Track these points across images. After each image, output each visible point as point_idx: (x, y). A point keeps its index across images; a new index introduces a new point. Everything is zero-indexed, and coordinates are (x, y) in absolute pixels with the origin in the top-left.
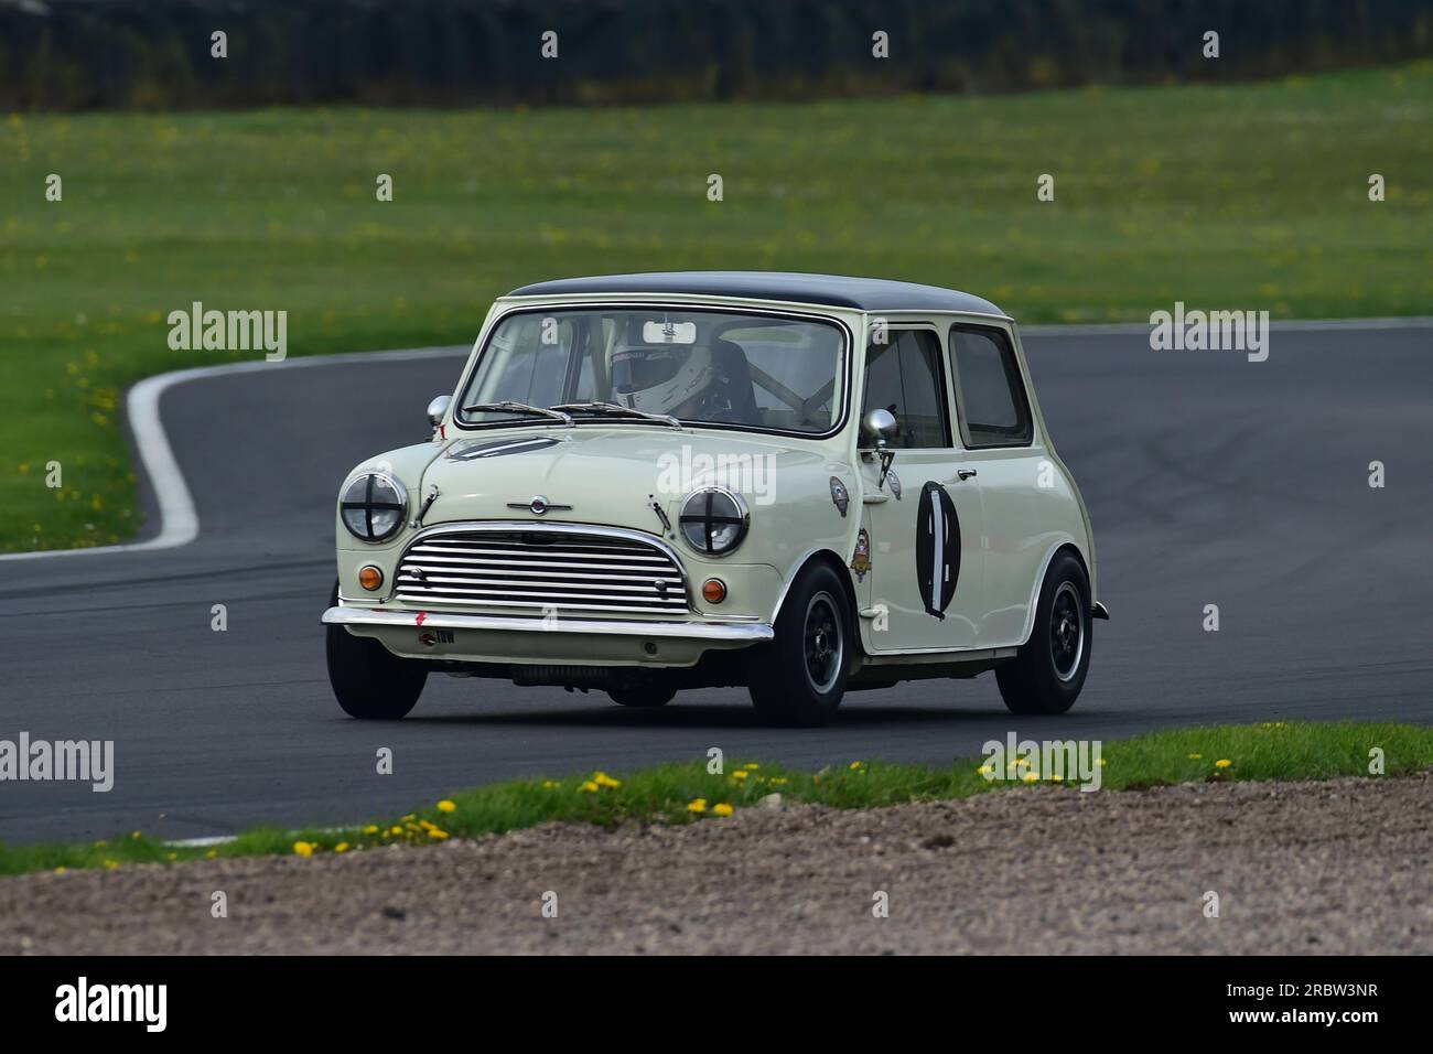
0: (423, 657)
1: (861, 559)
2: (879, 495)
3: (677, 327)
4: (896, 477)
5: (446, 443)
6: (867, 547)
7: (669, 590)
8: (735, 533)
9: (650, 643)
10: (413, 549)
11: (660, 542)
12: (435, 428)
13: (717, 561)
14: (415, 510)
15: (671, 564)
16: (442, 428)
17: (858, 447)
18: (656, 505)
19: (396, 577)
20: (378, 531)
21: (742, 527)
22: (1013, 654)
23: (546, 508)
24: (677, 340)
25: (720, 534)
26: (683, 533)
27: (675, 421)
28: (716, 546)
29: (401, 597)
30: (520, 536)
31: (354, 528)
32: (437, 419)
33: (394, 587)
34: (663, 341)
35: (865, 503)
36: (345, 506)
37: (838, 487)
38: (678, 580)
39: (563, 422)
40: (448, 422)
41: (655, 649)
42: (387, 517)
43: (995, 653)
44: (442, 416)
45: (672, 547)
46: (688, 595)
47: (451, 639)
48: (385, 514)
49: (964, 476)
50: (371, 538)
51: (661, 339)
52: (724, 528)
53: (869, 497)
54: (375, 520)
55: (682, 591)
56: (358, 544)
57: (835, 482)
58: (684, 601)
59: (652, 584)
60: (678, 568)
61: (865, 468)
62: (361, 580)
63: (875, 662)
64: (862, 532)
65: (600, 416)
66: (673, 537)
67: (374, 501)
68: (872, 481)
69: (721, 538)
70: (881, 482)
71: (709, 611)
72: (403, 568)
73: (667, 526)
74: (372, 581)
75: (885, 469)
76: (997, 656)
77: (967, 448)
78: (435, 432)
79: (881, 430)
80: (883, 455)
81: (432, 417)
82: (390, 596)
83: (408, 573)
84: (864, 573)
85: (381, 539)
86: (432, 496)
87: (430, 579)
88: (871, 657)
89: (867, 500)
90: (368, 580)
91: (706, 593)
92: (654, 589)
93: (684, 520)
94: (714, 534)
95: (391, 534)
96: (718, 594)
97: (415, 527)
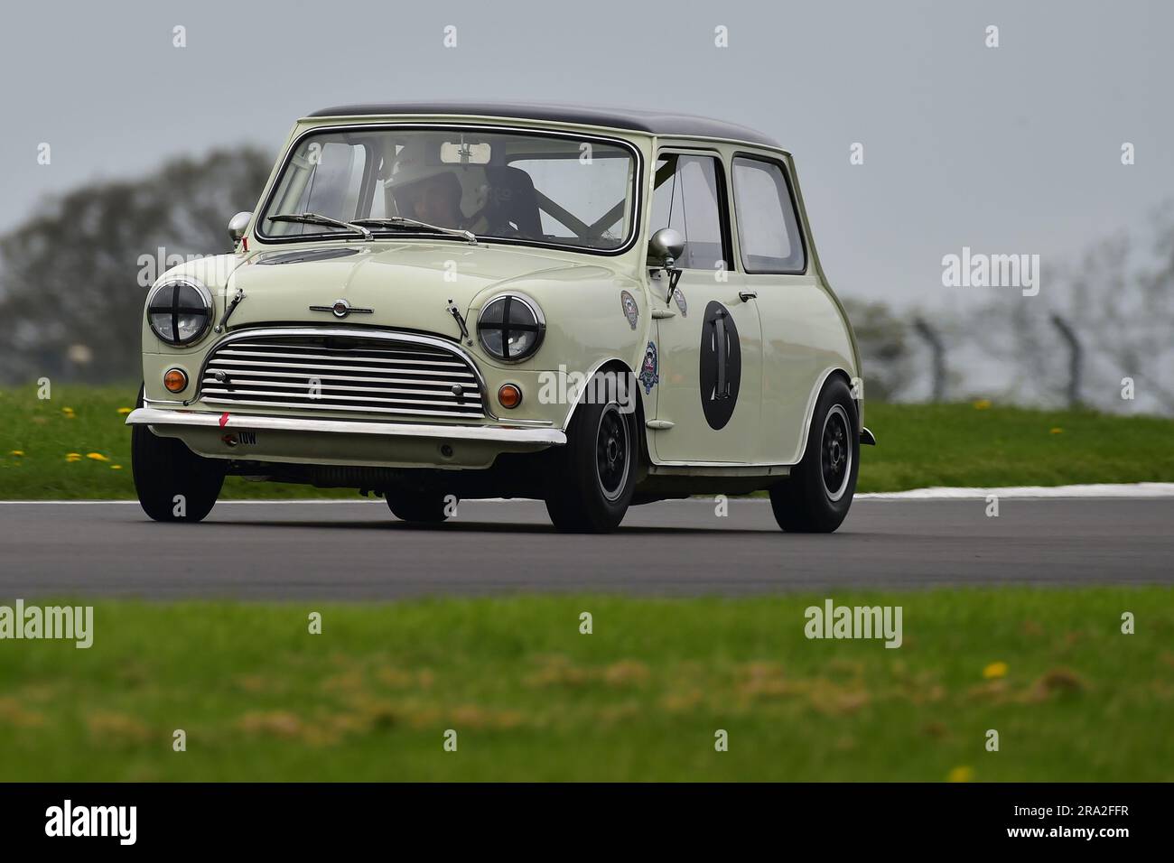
0: (225, 457)
1: (648, 371)
2: (666, 311)
3: (473, 148)
4: (682, 295)
5: (248, 254)
6: (655, 361)
7: (466, 395)
8: (531, 341)
9: (446, 445)
10: (218, 352)
11: (458, 347)
12: (236, 243)
13: (513, 367)
14: (220, 314)
15: (468, 369)
16: (245, 241)
17: (647, 265)
18: (455, 310)
19: (199, 380)
20: (183, 335)
21: (537, 334)
22: (786, 472)
23: (349, 312)
24: (472, 160)
25: (516, 341)
26: (480, 340)
27: (472, 236)
28: (512, 353)
29: (205, 399)
30: (322, 341)
31: (160, 332)
32: (238, 234)
33: (198, 389)
34: (459, 161)
35: (654, 317)
36: (152, 310)
37: (628, 301)
38: (475, 385)
39: (363, 237)
40: (250, 235)
41: (451, 452)
42: (193, 323)
43: (770, 470)
44: (243, 231)
45: (470, 353)
46: (484, 400)
47: (253, 439)
48: (190, 319)
49: (745, 298)
50: (176, 342)
51: (457, 159)
52: (520, 336)
53: (658, 311)
54: (181, 325)
55: (478, 396)
56: (163, 348)
57: (626, 296)
58: (479, 406)
59: (449, 389)
60: (475, 374)
61: (653, 286)
62: (167, 382)
63: (659, 472)
64: (651, 345)
65: (397, 230)
66: (470, 344)
67: (181, 304)
68: (660, 298)
69: (517, 345)
70: (669, 299)
71: (504, 416)
72: (208, 371)
73: (464, 334)
74: (177, 384)
75: (673, 286)
76: (772, 474)
77: (747, 272)
78: (236, 246)
79: (669, 247)
80: (671, 272)
81: (233, 233)
82: (195, 398)
83: (212, 376)
84: (652, 386)
85: (187, 344)
86: (238, 298)
87: (233, 382)
88: (656, 467)
89: (655, 314)
90: (173, 382)
91: (502, 397)
92: (451, 394)
93: (481, 326)
94: (510, 341)
95: (197, 338)
96: (513, 399)
97: (220, 331)
